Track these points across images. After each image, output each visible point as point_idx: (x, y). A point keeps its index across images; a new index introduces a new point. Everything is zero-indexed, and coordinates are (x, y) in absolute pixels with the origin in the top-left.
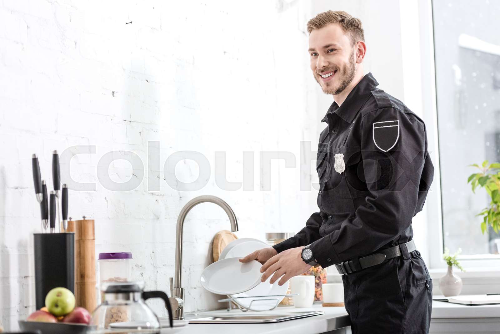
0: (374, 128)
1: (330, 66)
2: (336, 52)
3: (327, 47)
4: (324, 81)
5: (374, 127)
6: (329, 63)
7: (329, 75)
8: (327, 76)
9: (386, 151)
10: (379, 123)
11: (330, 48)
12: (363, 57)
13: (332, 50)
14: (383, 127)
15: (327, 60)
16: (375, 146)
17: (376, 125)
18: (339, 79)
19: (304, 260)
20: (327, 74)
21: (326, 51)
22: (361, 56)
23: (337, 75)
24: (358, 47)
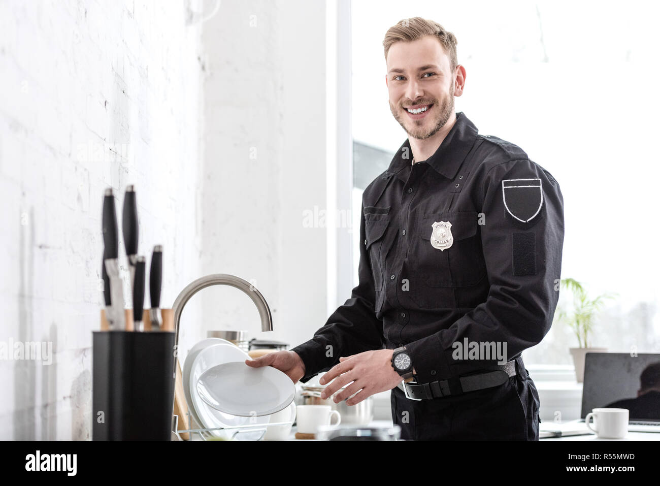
0: (503, 188)
1: (425, 97)
2: (435, 77)
3: (424, 68)
4: (413, 118)
5: (505, 186)
6: (425, 92)
7: (423, 109)
8: (419, 111)
9: (525, 222)
10: (512, 180)
11: (429, 70)
12: (462, 88)
13: (430, 74)
14: (519, 187)
15: (422, 88)
16: (507, 212)
17: (506, 184)
18: (436, 118)
19: (396, 369)
20: (419, 108)
21: (421, 75)
22: (460, 87)
23: (434, 111)
24: (457, 74)
